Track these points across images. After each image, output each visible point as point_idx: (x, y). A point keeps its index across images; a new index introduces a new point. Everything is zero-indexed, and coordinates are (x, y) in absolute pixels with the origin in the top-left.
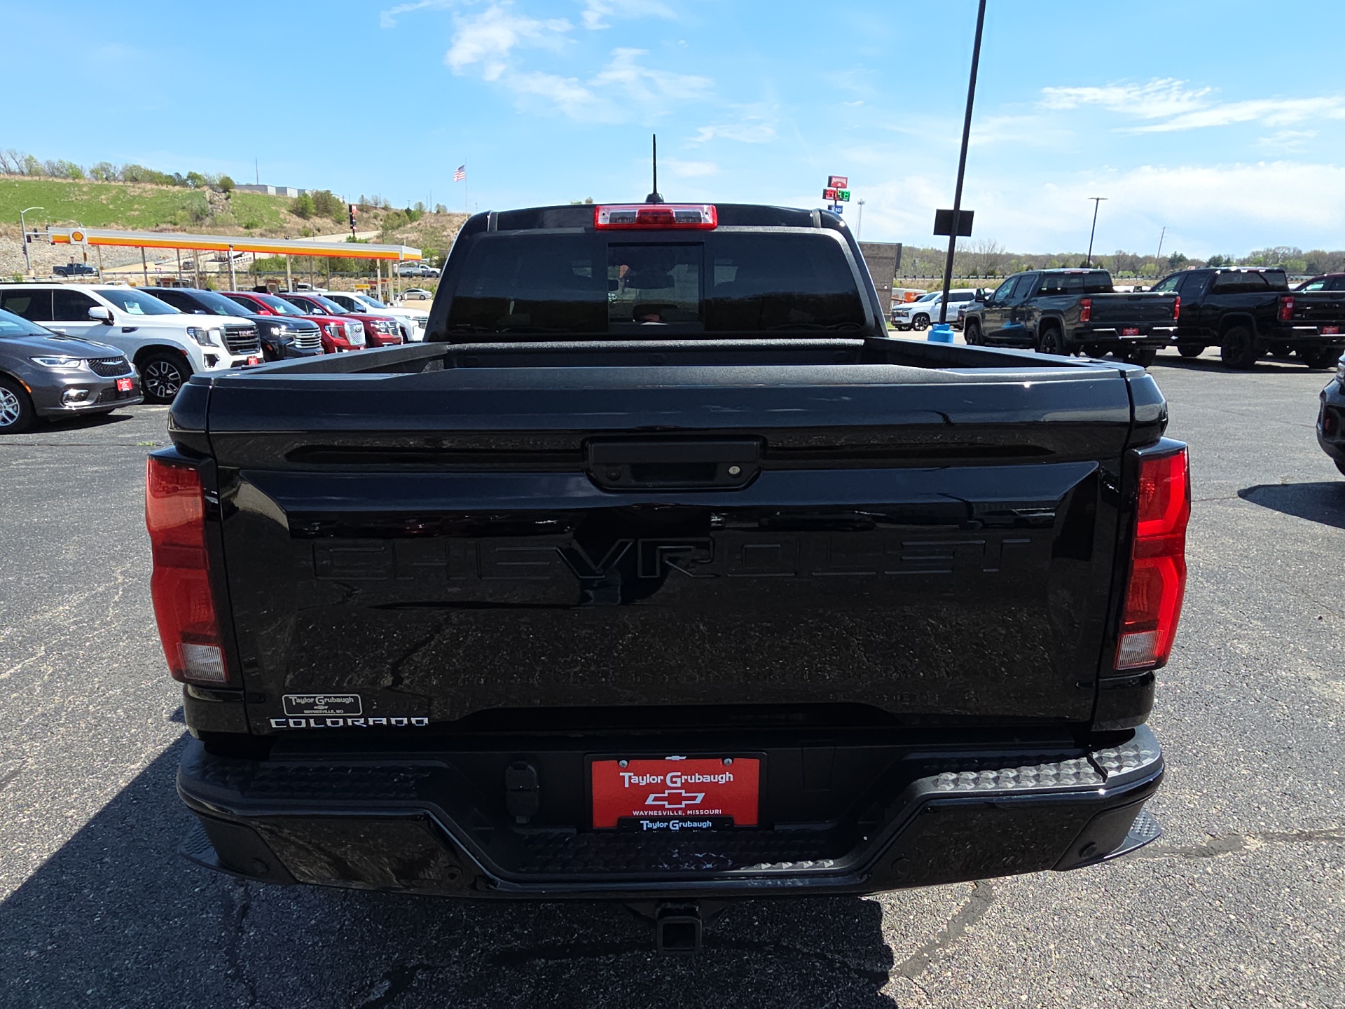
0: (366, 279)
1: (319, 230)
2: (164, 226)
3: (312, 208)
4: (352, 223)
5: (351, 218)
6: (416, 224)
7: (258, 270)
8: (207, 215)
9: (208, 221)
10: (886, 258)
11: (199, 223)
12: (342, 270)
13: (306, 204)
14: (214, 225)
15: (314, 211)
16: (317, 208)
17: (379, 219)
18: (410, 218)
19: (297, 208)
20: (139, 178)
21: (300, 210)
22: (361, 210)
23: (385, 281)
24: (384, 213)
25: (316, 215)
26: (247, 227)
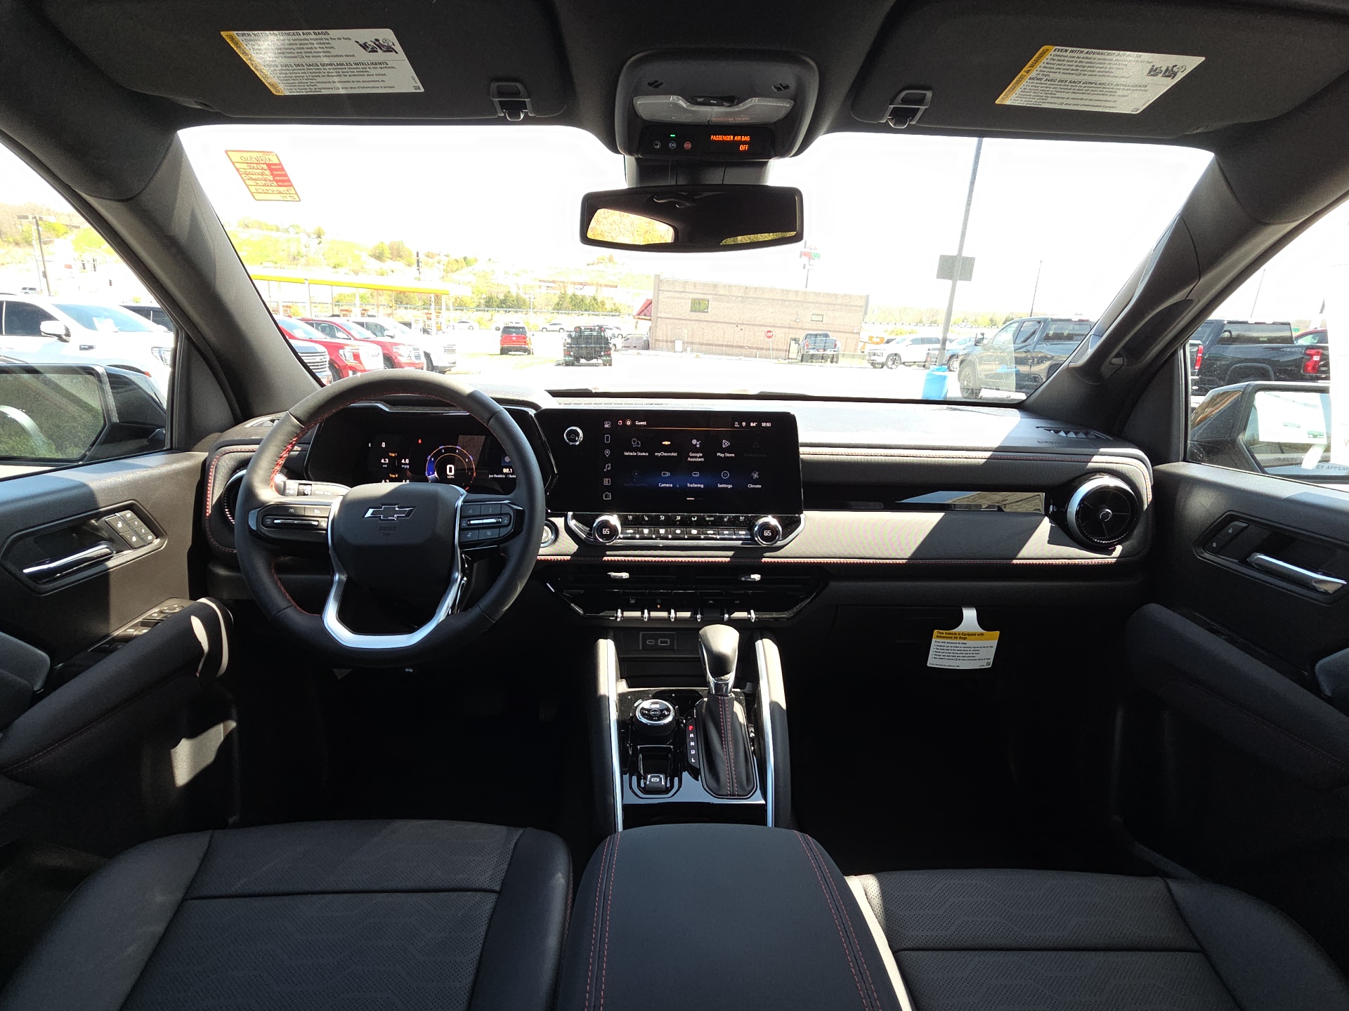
0: (426, 311)
1: (393, 271)
2: (265, 264)
3: (387, 253)
4: (418, 266)
5: (418, 262)
6: (470, 268)
7: (338, 302)
8: (302, 256)
9: (302, 261)
10: (857, 306)
11: (295, 262)
12: (407, 304)
13: (383, 250)
14: (308, 264)
15: (389, 256)
16: (392, 254)
17: (442, 263)
18: (467, 263)
19: (375, 253)
20: (250, 225)
21: (377, 255)
22: (428, 256)
23: (440, 313)
24: (447, 259)
25: (391, 259)
26: (335, 267)
